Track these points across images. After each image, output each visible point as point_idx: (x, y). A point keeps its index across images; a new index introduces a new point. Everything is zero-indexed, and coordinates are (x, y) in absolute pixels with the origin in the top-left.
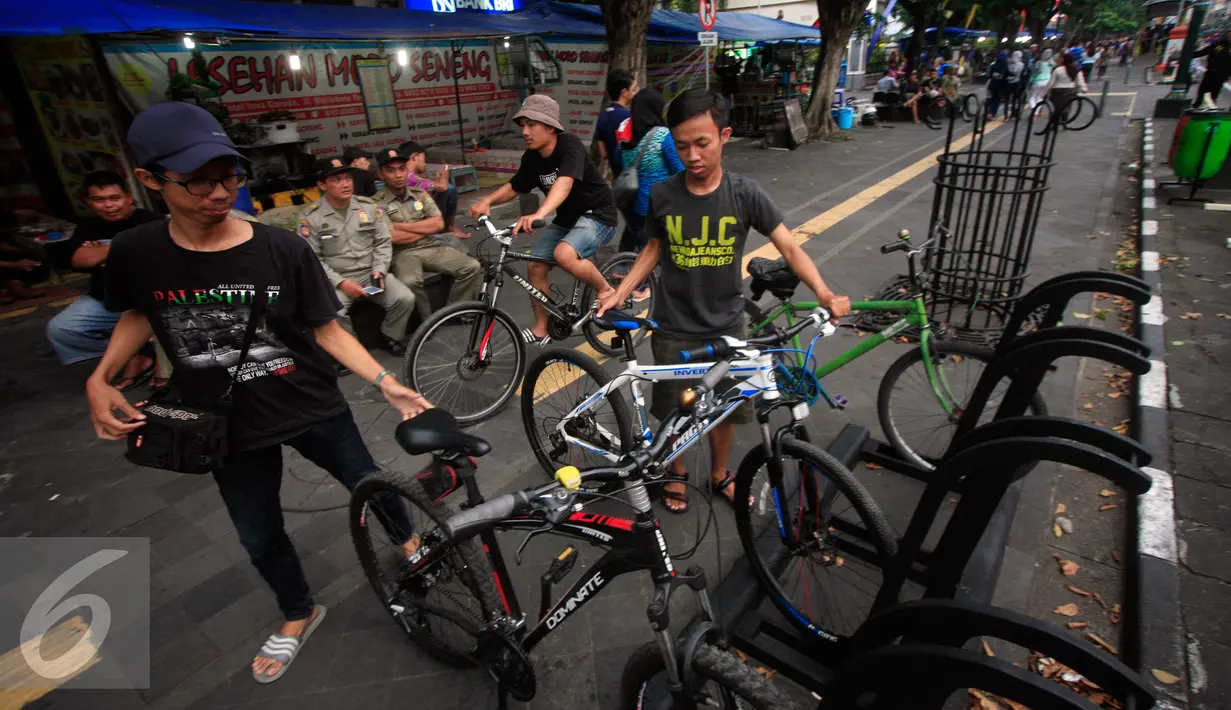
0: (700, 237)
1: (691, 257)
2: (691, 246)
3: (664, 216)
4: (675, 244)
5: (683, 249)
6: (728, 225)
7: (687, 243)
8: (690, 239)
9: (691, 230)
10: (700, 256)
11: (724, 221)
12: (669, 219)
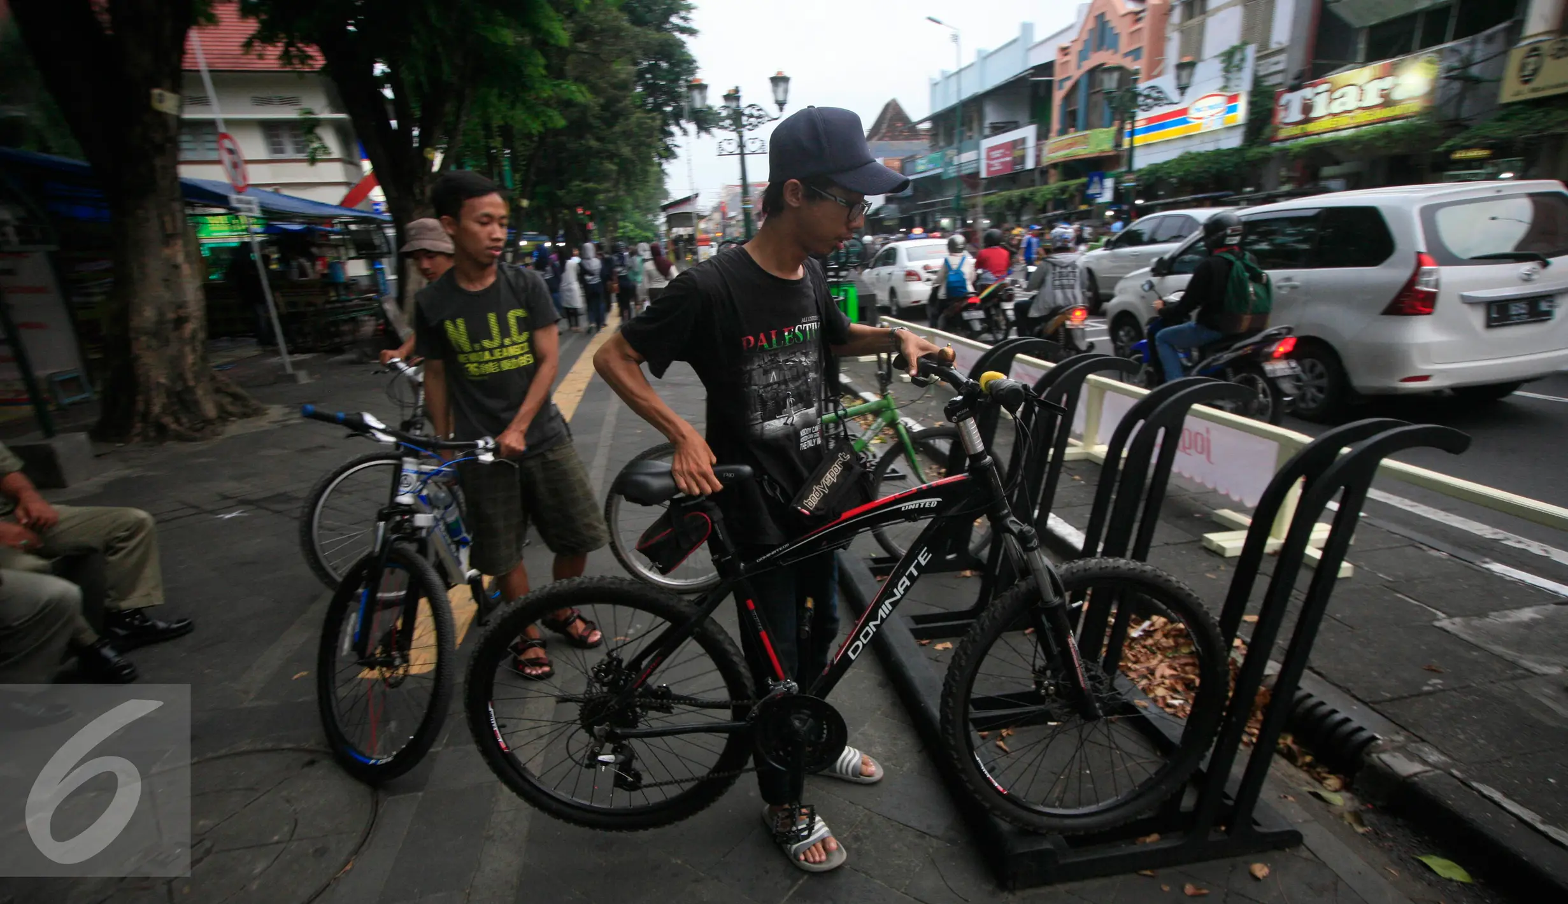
0: (491, 338)
1: (487, 362)
2: (483, 349)
3: (441, 324)
4: (463, 352)
5: (473, 357)
6: (518, 318)
7: (477, 346)
8: (479, 342)
9: (478, 333)
10: (499, 360)
11: (513, 315)
12: (449, 325)
